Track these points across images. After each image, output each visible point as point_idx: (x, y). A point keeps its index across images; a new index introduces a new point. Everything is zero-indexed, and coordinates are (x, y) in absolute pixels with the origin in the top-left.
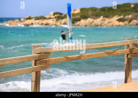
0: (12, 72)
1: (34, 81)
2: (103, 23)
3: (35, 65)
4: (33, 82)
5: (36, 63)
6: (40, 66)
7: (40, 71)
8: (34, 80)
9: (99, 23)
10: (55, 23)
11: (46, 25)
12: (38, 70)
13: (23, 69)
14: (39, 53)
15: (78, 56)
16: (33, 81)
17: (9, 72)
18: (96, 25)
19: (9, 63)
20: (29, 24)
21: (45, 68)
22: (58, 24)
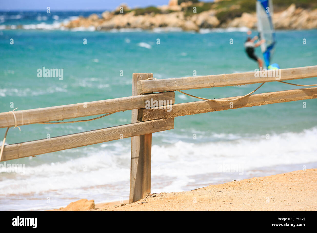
0: (87, 135)
1: (136, 158)
2: (295, 22)
3: (140, 119)
4: (134, 160)
5: (142, 115)
6: (151, 123)
7: (150, 134)
8: (138, 156)
9: (286, 22)
10: (180, 23)
11: (161, 26)
12: (147, 132)
13: (112, 130)
14: (148, 91)
15: (239, 100)
16: (134, 156)
17: (81, 136)
18: (279, 26)
19: (79, 115)
20: (122, 25)
21: (163, 126)
22: (190, 24)
